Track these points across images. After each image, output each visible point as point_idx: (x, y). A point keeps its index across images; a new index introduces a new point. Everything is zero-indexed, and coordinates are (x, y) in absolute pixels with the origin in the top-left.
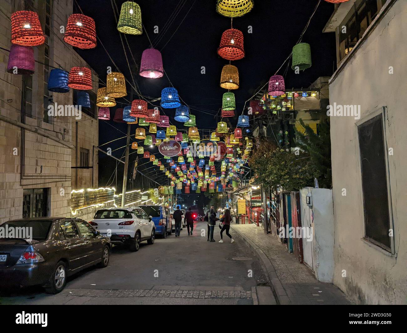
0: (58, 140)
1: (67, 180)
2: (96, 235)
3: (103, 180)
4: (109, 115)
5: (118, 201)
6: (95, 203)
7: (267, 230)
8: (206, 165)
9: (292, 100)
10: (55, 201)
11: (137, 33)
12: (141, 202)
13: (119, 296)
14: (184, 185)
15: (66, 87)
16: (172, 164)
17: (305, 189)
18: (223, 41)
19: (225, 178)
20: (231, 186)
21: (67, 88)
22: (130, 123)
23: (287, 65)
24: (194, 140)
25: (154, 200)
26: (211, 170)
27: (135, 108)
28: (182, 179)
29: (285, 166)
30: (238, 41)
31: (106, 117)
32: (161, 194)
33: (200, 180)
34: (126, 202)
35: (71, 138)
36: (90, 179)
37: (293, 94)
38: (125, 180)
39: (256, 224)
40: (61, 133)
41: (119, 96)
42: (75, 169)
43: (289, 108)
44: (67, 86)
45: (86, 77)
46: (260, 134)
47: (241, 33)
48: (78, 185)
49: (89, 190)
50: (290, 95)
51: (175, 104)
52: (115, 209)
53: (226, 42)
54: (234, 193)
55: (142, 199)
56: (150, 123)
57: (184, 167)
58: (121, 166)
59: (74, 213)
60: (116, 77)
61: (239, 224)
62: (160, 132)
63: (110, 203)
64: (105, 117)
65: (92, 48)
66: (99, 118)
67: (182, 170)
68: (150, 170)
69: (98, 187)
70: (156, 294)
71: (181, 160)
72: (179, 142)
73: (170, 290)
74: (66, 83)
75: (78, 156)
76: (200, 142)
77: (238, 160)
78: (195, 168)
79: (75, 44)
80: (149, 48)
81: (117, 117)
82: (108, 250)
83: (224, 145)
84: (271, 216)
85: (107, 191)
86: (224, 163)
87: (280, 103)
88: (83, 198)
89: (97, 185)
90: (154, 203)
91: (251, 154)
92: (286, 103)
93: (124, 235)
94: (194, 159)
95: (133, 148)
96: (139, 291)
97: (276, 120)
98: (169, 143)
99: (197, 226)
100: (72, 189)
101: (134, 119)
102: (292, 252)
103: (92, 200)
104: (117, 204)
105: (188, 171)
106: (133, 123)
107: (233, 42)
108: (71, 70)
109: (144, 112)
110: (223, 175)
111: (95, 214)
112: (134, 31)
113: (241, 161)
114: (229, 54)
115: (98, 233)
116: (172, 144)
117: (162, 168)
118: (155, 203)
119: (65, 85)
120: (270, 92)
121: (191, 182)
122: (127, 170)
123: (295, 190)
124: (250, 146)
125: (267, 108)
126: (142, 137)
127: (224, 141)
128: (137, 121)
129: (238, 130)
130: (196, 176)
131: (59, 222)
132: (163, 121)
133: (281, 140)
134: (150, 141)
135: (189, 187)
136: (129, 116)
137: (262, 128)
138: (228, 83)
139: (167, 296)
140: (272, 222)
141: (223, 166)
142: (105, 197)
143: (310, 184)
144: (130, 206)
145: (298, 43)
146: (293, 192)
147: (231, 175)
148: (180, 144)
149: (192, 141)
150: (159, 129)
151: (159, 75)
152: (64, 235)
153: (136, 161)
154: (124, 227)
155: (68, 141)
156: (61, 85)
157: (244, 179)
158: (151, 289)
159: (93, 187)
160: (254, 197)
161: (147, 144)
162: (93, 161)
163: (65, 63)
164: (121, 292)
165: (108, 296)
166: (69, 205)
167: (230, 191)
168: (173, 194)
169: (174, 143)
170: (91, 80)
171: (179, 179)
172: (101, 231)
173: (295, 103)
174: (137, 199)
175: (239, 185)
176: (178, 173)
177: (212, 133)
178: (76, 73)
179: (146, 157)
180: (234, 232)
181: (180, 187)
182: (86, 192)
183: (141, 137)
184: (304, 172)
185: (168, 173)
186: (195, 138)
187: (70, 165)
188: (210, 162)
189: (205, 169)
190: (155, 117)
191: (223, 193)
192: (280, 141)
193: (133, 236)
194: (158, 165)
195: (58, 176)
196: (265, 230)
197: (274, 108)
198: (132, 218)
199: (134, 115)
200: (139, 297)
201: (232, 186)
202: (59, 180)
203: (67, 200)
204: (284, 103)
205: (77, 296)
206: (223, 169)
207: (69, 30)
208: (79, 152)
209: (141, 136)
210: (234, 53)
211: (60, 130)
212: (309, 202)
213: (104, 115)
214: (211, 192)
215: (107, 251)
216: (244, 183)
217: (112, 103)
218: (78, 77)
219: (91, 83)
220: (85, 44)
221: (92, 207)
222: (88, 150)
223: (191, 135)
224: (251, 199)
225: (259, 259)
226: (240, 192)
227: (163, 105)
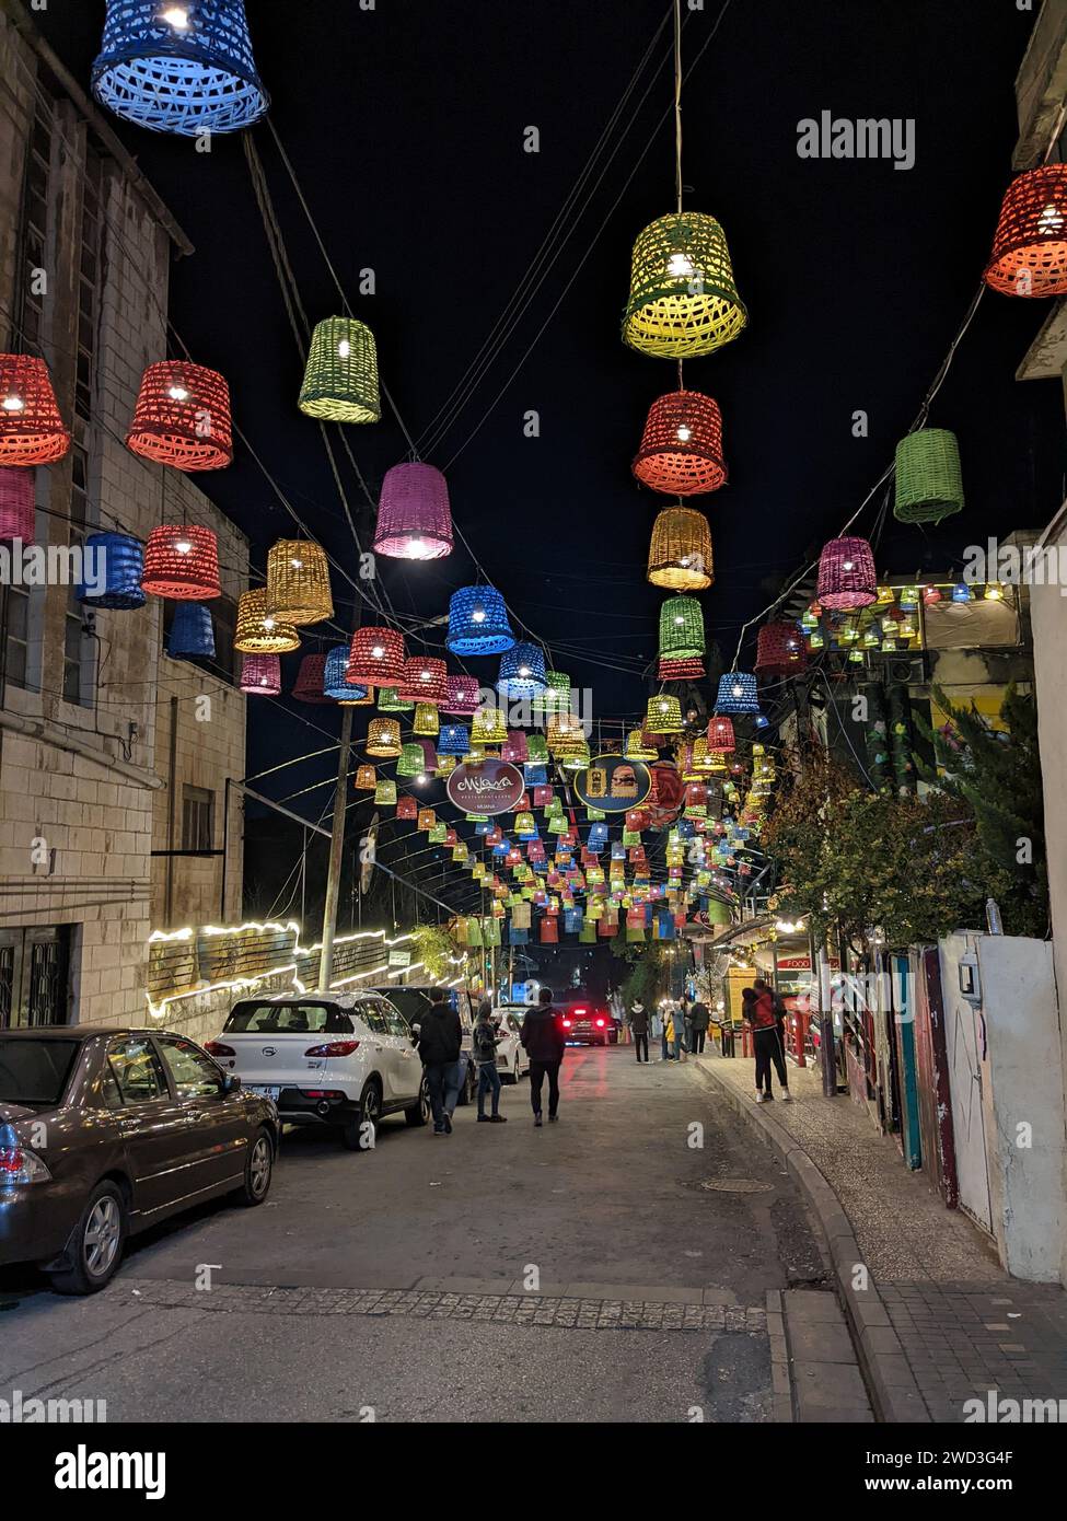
0: (109, 761)
1: (134, 896)
2: (226, 1088)
3: (260, 895)
4: (278, 678)
5: (309, 969)
6: (229, 976)
7: (833, 1081)
8: (615, 845)
9: (915, 613)
10: (95, 971)
11: (364, 418)
12: (387, 971)
13: (298, 1310)
14: (538, 913)
15: (134, 592)
16: (496, 841)
17: (957, 937)
18: (650, 433)
19: (683, 888)
20: (703, 920)
21: (138, 593)
22: (348, 702)
23: (882, 502)
24: (566, 757)
25: (432, 967)
26: (631, 861)
27: (363, 656)
28: (529, 893)
29: (885, 853)
30: (703, 432)
31: (267, 687)
32: (458, 945)
33: (595, 895)
34: (333, 973)
35: (151, 754)
36: (216, 895)
37: (921, 591)
38: (332, 895)
39: (795, 1060)
40: (119, 738)
41: (307, 617)
42: (164, 857)
43: (907, 640)
44: (138, 589)
45: (198, 558)
46: (801, 736)
47: (713, 403)
48: (174, 914)
49: (211, 930)
50: (910, 596)
51: (496, 642)
52: (296, 999)
53: (663, 435)
54: (715, 943)
55: (392, 962)
56: (416, 703)
57: (535, 850)
58: (321, 846)
59: (159, 1012)
60: (297, 556)
61: (733, 1057)
62: (452, 732)
63: (279, 976)
64: (265, 685)
65: (218, 466)
66: (246, 689)
67: (530, 863)
68: (420, 860)
69: (240, 919)
70: (426, 1307)
71: (525, 825)
72: (515, 764)
73: (477, 1295)
74: (137, 578)
75: (176, 814)
76: (588, 763)
77: (729, 827)
78: (576, 855)
79: (164, 458)
80: (407, 461)
81: (303, 685)
82: (268, 1145)
83: (674, 775)
84: (847, 1029)
85: (269, 933)
86: (674, 838)
87: (875, 626)
88: (190, 960)
89: (239, 912)
90: (433, 976)
91: (770, 806)
92: (894, 623)
93: (325, 1091)
94: (570, 824)
95: (359, 785)
96: (367, 1294)
97: (863, 684)
98: (482, 767)
99: (586, 1062)
100: (153, 928)
101: (361, 690)
102: (918, 1164)
103: (219, 965)
104: (305, 981)
105: (551, 864)
106: (360, 702)
107: (684, 434)
108: (153, 536)
109: (394, 669)
110: (675, 880)
111: (227, 1015)
112: (354, 413)
113: (738, 831)
114: (673, 476)
115: (236, 1084)
116: (493, 772)
117: (460, 852)
118: (435, 979)
119: (131, 585)
120: (824, 594)
121: (561, 901)
122: (339, 861)
123: (920, 939)
124: (767, 776)
125: (828, 641)
126: (388, 748)
127: (673, 760)
128: (372, 696)
129: (719, 722)
130: (577, 881)
131: (103, 1045)
132: (461, 696)
133: (881, 754)
134: (417, 760)
135: (555, 922)
136: (342, 680)
137: (808, 714)
138: (676, 569)
139: (465, 1315)
140: (851, 1052)
141: (672, 847)
142: (264, 954)
143: (973, 919)
144: (348, 988)
145: (917, 429)
146: (915, 946)
147: (704, 878)
148: (522, 770)
149: (561, 761)
150: (445, 720)
151: (440, 550)
152: (119, 1089)
153: (370, 829)
154: (323, 1064)
155: (144, 764)
156: (119, 584)
157: (750, 895)
158: (411, 1289)
159: (223, 920)
160: (786, 961)
161: (408, 771)
162: (228, 829)
163: (139, 505)
164: (308, 1295)
165: (261, 1309)
166: (140, 984)
167: (700, 935)
168: (499, 943)
169: (498, 767)
170: (215, 568)
171: (519, 891)
172: (246, 1076)
173: (928, 624)
174: (374, 964)
175: (735, 915)
176: (516, 873)
177: (629, 731)
178: (169, 547)
179: (403, 817)
180: (716, 1087)
181: (522, 920)
182: (200, 940)
183: (384, 748)
184: (952, 878)
185: (480, 873)
186: (571, 752)
187: (146, 844)
188: (626, 834)
189: (610, 857)
190: (432, 683)
191: (676, 944)
192: (879, 759)
193: (354, 1095)
194: (447, 843)
195: (108, 884)
196: (824, 1079)
197: (855, 642)
198: (352, 1032)
199: (359, 680)
200: (367, 1315)
201: (707, 920)
202: (111, 897)
203: (137, 967)
204: (887, 625)
205: (157, 1303)
206: (675, 859)
207: (145, 413)
208: (181, 801)
209: (386, 745)
210: (689, 471)
211: (117, 727)
212: (971, 986)
213: (261, 679)
214: (631, 938)
215: (264, 1146)
216: (750, 907)
217: (285, 640)
218: (175, 557)
219: (215, 578)
220: (197, 454)
221: (220, 991)
222: (211, 793)
223: (557, 742)
224: (776, 968)
225: (798, 1190)
226: (736, 942)
227: (456, 646)
